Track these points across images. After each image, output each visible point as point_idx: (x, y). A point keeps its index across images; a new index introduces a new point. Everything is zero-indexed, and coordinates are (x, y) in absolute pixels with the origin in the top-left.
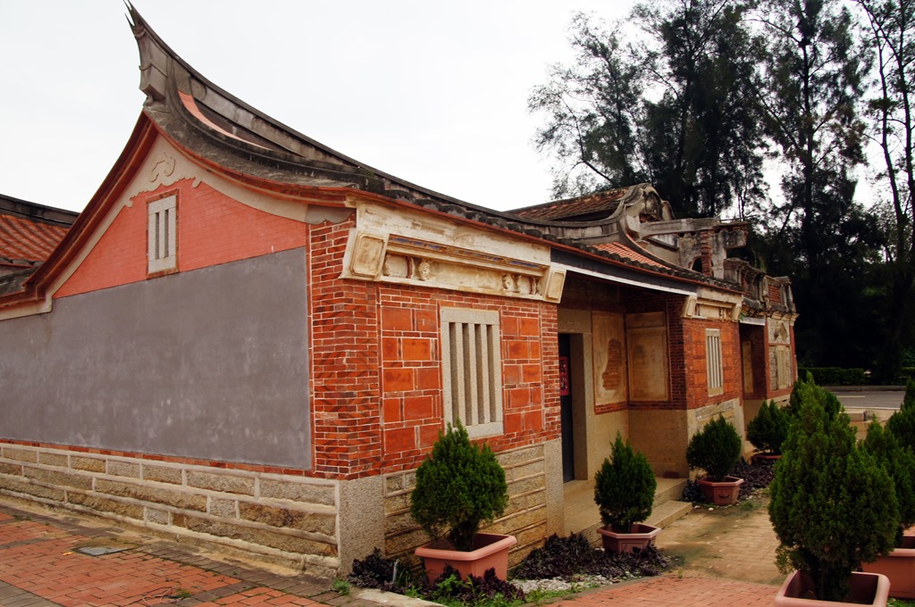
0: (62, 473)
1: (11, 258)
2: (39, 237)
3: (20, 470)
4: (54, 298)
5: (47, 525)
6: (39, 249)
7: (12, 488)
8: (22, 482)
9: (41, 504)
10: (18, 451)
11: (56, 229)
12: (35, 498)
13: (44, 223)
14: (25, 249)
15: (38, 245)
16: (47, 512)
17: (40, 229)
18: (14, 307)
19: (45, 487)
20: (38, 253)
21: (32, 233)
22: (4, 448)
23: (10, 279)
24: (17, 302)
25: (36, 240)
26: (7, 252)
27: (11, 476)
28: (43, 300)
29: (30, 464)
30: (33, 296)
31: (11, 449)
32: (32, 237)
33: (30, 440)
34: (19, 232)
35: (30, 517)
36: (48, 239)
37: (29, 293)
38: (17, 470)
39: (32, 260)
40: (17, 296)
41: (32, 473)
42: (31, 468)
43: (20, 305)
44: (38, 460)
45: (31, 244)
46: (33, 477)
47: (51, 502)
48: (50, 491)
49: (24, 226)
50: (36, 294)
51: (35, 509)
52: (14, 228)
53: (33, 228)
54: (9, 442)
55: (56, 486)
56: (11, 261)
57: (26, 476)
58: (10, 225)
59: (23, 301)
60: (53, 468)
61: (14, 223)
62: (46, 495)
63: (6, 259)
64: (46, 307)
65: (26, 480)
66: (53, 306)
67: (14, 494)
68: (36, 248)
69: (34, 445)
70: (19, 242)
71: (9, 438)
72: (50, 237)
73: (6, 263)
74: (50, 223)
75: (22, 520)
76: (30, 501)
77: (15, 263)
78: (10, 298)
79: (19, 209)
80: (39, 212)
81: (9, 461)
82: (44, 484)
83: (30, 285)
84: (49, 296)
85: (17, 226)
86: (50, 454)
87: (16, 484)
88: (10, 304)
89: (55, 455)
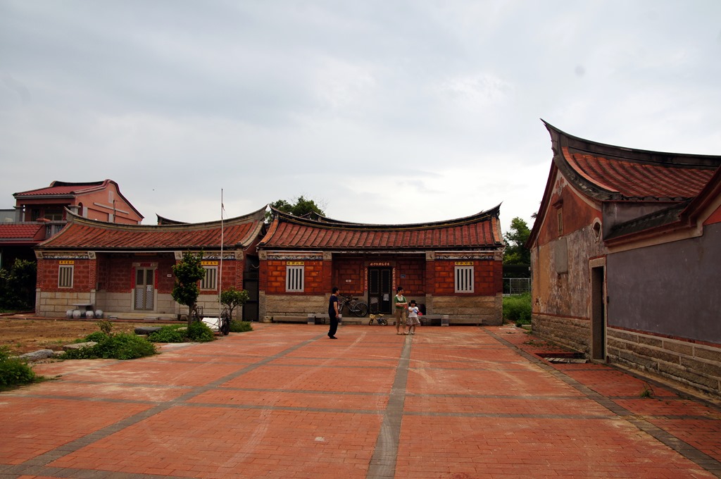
0: (716, 367)
1: (657, 197)
2: (671, 178)
3: (678, 360)
4: (704, 225)
5: (707, 406)
6: (675, 188)
7: (671, 372)
8: (680, 370)
9: (696, 389)
10: (675, 344)
11: (683, 170)
12: (691, 383)
13: (673, 167)
14: (664, 189)
15: (673, 185)
16: (702, 396)
17: (671, 172)
18: (670, 233)
19: (700, 375)
20: (675, 190)
21: (666, 176)
22: (665, 342)
23: (665, 212)
24: (673, 229)
25: (670, 181)
26: (653, 192)
27: (670, 363)
28: (695, 227)
29: (686, 356)
30: (687, 224)
31: (670, 343)
32: (666, 179)
33: (686, 337)
34: (656, 177)
35: (691, 398)
36: (679, 179)
37: (683, 222)
38: (675, 360)
39: (673, 197)
40: (673, 225)
41: (689, 363)
42: (687, 359)
43: (675, 232)
44: (693, 353)
45: (667, 185)
46: (689, 366)
47: (706, 388)
48: (704, 379)
49: (660, 172)
50: (690, 222)
51: (691, 392)
52: (653, 174)
53: (665, 172)
54: (669, 337)
55: (710, 376)
56: (658, 199)
57: (682, 365)
58: (649, 172)
59: (678, 228)
60: (708, 361)
61: (652, 169)
62: (701, 382)
63: (654, 198)
64: (698, 232)
65: (683, 367)
66: (704, 231)
67: (673, 377)
68: (672, 187)
69: (690, 341)
70: (659, 184)
71: (668, 334)
72: (681, 178)
73: (654, 200)
74: (678, 166)
75: (685, 399)
76: (686, 385)
77: (661, 200)
78: (667, 227)
79: (654, 159)
80: (669, 159)
81: (668, 351)
82: (700, 373)
83: (684, 216)
84: (700, 224)
85: (655, 172)
86: (704, 350)
87: (675, 370)
88: (667, 231)
89: (710, 351)
